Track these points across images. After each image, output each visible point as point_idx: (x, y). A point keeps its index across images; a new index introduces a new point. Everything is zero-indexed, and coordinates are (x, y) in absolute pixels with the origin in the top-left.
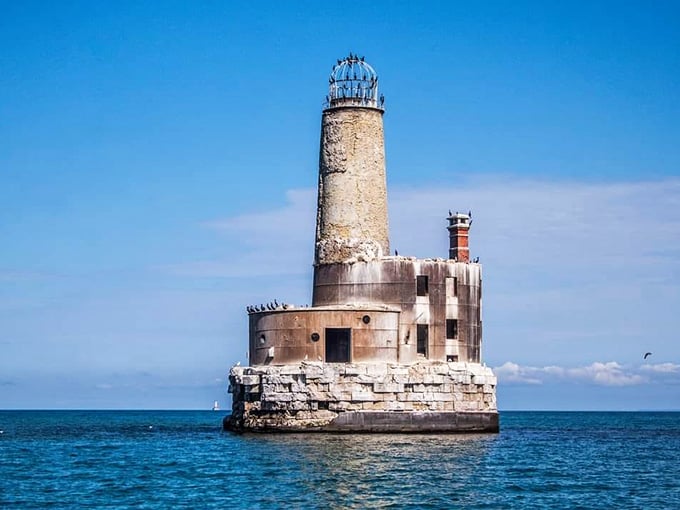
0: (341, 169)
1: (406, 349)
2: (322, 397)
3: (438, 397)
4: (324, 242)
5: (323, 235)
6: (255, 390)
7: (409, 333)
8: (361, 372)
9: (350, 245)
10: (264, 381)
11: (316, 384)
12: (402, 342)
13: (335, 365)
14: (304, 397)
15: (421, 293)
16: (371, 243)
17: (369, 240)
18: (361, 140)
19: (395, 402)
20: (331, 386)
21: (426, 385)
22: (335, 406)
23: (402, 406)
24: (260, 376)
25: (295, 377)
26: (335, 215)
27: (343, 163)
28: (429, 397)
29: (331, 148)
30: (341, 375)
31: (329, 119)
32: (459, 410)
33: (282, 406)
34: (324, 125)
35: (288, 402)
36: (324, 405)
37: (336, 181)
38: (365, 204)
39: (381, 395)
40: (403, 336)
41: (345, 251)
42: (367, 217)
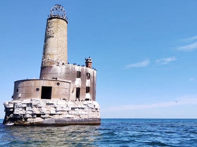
0: (52, 36)
1: (72, 95)
2: (38, 113)
3: (83, 113)
4: (45, 59)
5: (44, 58)
6: (12, 110)
7: (73, 90)
8: (55, 103)
9: (54, 60)
10: (15, 106)
11: (36, 107)
12: (71, 93)
13: (45, 100)
14: (31, 113)
15: (78, 77)
16: (61, 60)
17: (61, 59)
18: (60, 28)
19: (68, 114)
20: (42, 108)
21: (79, 108)
22: (43, 116)
23: (70, 116)
24: (14, 104)
25: (28, 104)
26: (49, 50)
27: (53, 34)
28: (80, 113)
29: (49, 30)
30: (47, 104)
31: (49, 21)
32: (90, 117)
33: (21, 116)
34: (48, 23)
35: (24, 115)
36: (39, 116)
37: (50, 40)
38: (60, 47)
39: (62, 112)
40: (71, 91)
41: (52, 62)
42: (60, 52)
